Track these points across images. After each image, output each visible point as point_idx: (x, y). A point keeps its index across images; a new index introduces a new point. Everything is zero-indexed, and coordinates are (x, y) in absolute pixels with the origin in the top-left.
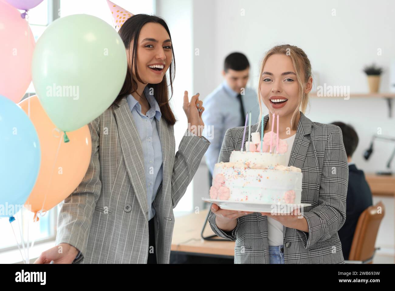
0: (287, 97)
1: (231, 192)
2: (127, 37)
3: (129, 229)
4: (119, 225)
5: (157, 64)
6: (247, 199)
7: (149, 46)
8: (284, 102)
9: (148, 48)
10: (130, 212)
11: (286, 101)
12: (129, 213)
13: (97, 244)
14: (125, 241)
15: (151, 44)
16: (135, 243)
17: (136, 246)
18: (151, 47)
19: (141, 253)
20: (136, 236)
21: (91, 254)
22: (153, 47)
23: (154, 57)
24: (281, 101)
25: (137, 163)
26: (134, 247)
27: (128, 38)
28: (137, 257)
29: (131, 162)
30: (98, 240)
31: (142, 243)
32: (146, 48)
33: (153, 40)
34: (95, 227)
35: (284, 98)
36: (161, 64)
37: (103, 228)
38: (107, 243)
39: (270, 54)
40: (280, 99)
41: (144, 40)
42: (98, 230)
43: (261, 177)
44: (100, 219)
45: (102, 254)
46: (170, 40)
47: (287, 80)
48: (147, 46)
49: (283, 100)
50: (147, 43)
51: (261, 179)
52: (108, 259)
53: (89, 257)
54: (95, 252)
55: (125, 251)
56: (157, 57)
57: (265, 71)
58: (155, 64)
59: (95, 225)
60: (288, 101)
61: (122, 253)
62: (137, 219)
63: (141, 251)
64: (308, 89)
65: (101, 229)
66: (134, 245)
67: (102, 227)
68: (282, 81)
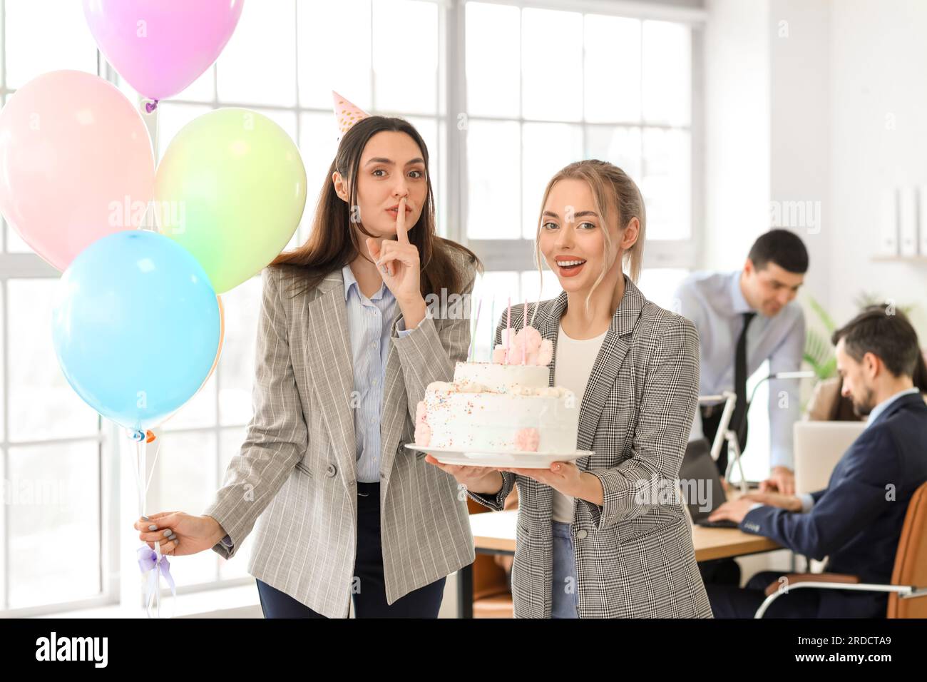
0: (585, 257)
1: (431, 433)
6: (451, 444)
7: (379, 172)
8: (579, 265)
9: (377, 176)
11: (582, 263)
15: (382, 169)
18: (382, 173)
22: (387, 174)
24: (572, 263)
25: (339, 397)
29: (330, 395)
32: (374, 176)
35: (578, 259)
39: (557, 179)
40: (570, 260)
41: (370, 160)
43: (472, 406)
47: (583, 226)
49: (576, 263)
50: (375, 167)
51: (472, 410)
56: (394, 192)
57: (547, 209)
60: (586, 263)
64: (628, 241)
68: (575, 228)
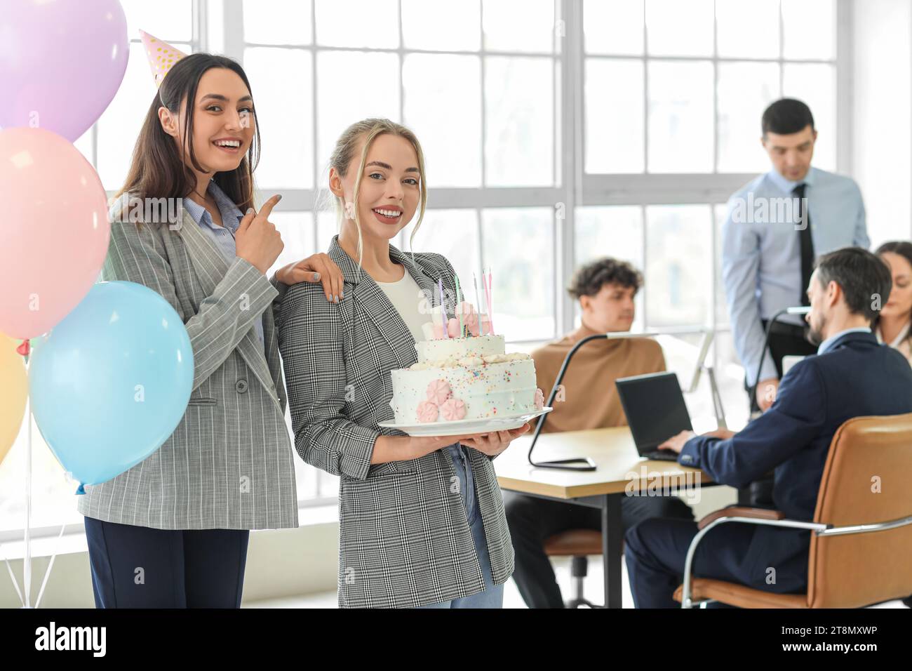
1: (467, 406)
2: (173, 94)
3: (252, 418)
4: (235, 418)
5: (229, 139)
6: (495, 412)
7: (213, 109)
9: (211, 112)
10: (247, 391)
12: (246, 394)
13: (204, 460)
14: (250, 440)
15: (217, 105)
16: (266, 439)
17: (270, 444)
18: (217, 109)
19: (280, 452)
20: (265, 427)
21: (199, 479)
22: (222, 110)
23: (221, 128)
26: (266, 446)
27: (177, 95)
28: (276, 461)
30: (204, 453)
31: (278, 435)
32: (209, 112)
33: (220, 97)
34: (195, 433)
36: (233, 139)
37: (209, 432)
38: (220, 453)
41: (205, 97)
42: (201, 437)
43: (509, 374)
44: (201, 418)
45: (216, 473)
46: (249, 98)
48: (210, 109)
50: (210, 104)
51: (510, 378)
52: (228, 479)
53: (196, 484)
54: (204, 473)
55: (254, 456)
56: (228, 127)
58: (225, 139)
59: (195, 430)
61: (251, 461)
62: (260, 400)
63: (280, 449)
65: (205, 433)
66: (266, 442)
67: (206, 430)
